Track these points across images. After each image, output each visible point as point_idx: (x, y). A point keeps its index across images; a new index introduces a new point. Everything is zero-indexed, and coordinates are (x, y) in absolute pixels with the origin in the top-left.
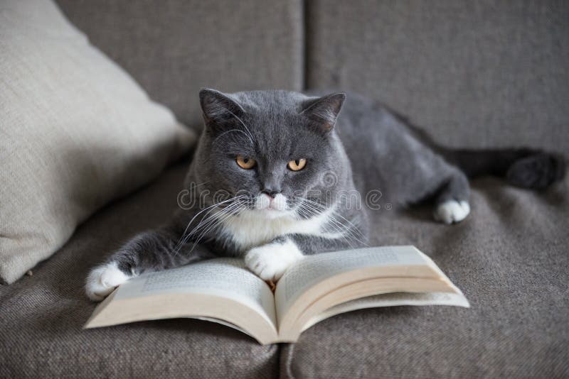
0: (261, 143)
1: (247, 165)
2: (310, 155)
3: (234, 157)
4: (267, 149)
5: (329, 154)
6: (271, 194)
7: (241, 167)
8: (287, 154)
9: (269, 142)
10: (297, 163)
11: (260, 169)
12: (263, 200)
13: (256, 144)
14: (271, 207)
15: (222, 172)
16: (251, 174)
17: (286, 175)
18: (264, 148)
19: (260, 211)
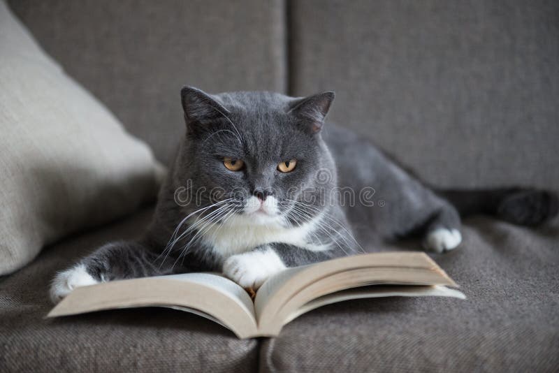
0: (250, 143)
1: (234, 167)
2: (301, 155)
3: (221, 159)
4: (257, 149)
5: (319, 155)
6: (262, 196)
7: (228, 169)
8: (278, 155)
9: (259, 142)
10: (287, 165)
11: (249, 170)
12: (253, 203)
13: (245, 145)
14: (261, 211)
15: (208, 174)
16: (240, 175)
17: (276, 176)
18: (253, 149)
19: (250, 215)
